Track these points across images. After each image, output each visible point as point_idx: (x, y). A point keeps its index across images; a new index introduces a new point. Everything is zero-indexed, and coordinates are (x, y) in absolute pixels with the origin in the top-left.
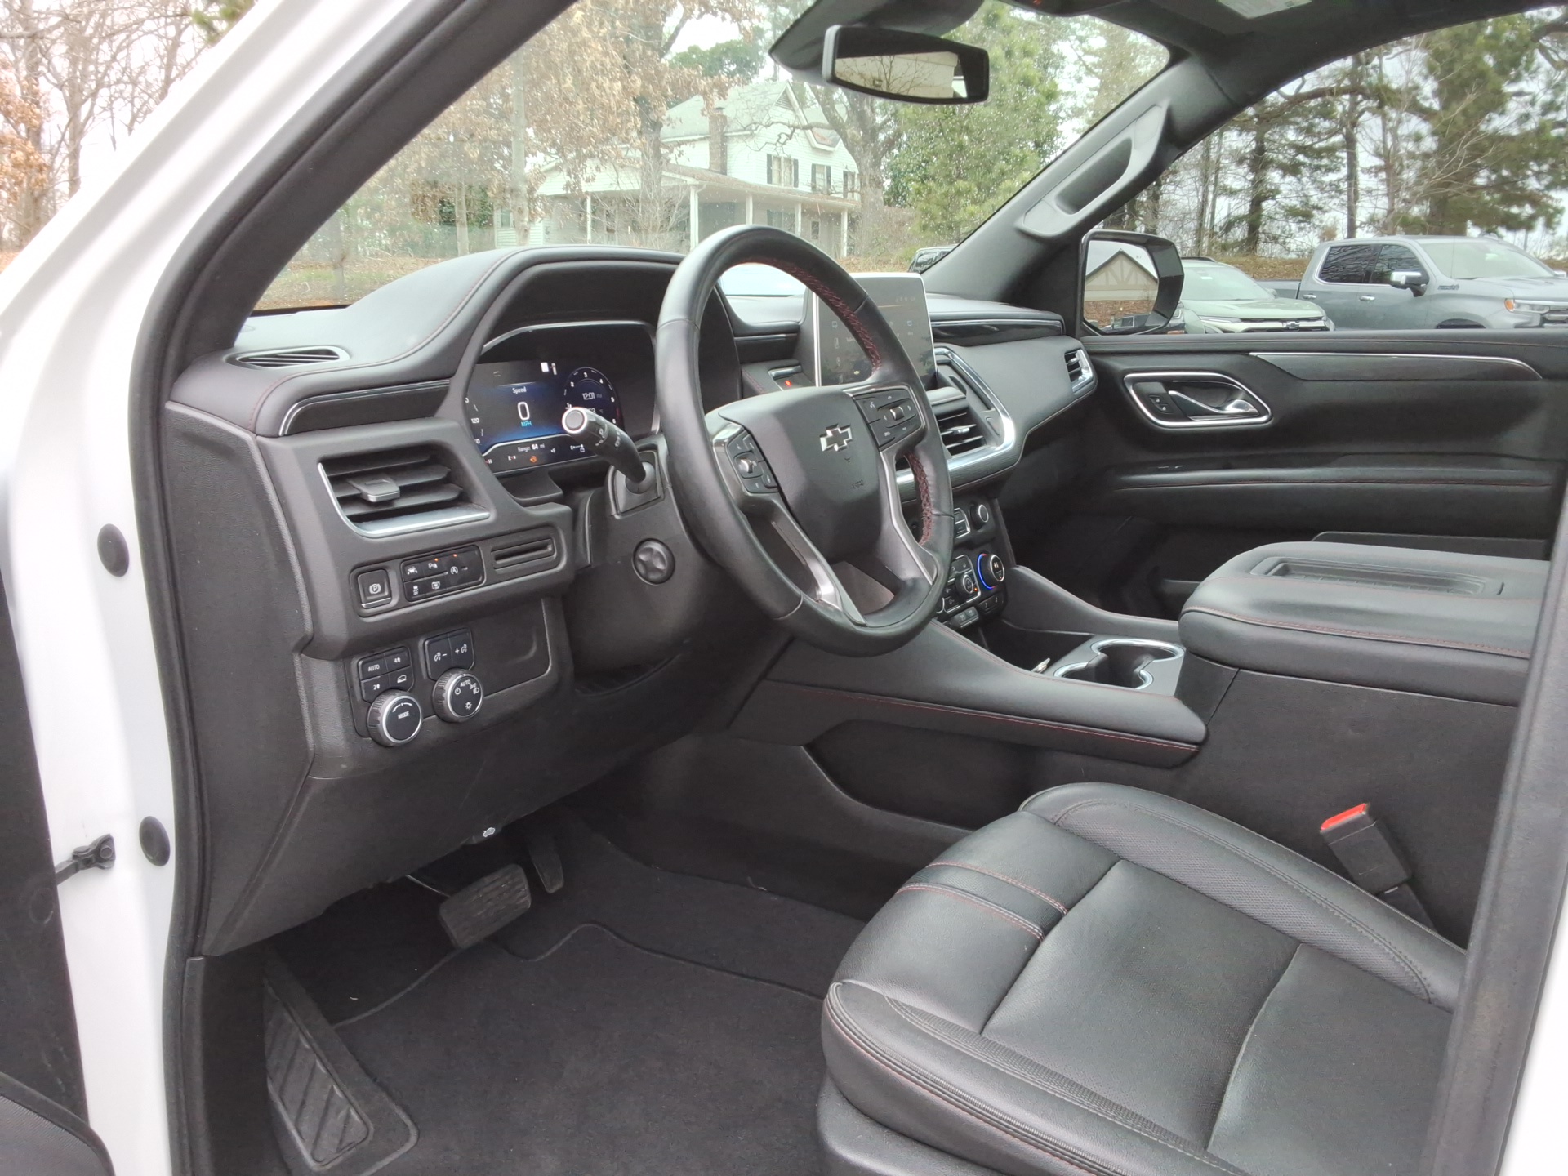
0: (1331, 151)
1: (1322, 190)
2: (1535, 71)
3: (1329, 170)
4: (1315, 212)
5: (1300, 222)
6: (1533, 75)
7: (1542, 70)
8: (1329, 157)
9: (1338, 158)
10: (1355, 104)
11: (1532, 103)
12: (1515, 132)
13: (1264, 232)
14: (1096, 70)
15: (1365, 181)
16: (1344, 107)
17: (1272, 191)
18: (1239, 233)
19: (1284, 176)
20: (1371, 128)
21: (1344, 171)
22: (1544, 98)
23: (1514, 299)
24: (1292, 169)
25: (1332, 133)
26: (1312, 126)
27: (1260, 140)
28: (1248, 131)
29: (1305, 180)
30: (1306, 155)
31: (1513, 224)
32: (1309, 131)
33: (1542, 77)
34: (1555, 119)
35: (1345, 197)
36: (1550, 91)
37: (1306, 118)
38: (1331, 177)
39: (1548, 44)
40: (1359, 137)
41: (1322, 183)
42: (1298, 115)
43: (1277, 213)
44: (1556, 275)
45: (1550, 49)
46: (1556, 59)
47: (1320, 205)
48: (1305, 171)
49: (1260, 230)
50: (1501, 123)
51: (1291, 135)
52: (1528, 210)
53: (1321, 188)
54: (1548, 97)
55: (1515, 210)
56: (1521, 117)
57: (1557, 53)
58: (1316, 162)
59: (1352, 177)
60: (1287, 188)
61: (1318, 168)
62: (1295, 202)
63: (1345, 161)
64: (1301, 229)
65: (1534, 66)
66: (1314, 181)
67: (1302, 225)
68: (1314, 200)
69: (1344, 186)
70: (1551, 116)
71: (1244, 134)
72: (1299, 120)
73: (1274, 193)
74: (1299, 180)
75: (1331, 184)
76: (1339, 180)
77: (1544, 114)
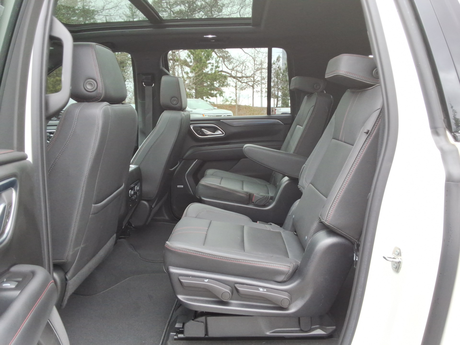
2: (213, 58)
6: (212, 59)
10: (173, 63)
12: (210, 72)
16: (171, 64)
23: (204, 114)
31: (212, 95)
34: (218, 70)
36: (216, 63)
44: (214, 108)
45: (217, 52)
50: (207, 70)
52: (215, 92)
54: (216, 65)
55: (212, 92)
56: (211, 69)
57: (219, 54)
70: (217, 69)
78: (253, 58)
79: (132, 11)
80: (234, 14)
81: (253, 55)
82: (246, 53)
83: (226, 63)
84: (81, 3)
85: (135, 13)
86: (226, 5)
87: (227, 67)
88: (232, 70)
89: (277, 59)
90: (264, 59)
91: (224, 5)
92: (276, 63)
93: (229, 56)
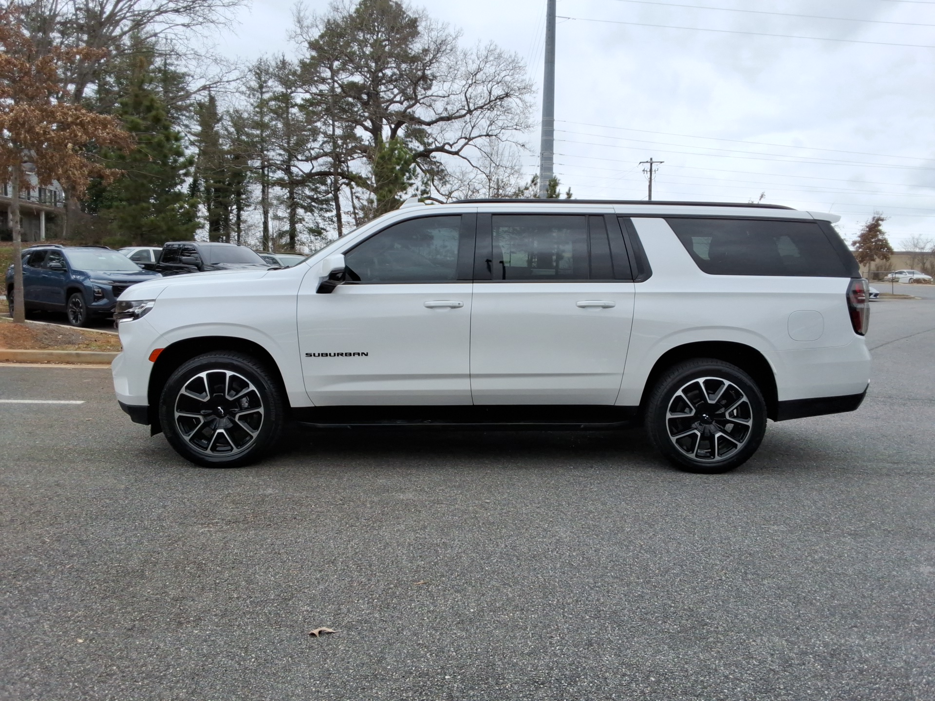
0: (327, 201)
1: (325, 220)
3: (327, 211)
4: (322, 231)
5: (316, 236)
7: (419, 176)
8: (326, 204)
9: (331, 205)
10: (337, 180)
11: (417, 190)
13: (298, 240)
14: (196, 144)
15: (345, 218)
16: (332, 181)
17: (300, 219)
18: (286, 240)
19: (306, 212)
20: (344, 192)
21: (334, 212)
22: (422, 188)
24: (309, 209)
25: (327, 192)
26: (317, 188)
27: (291, 193)
28: (286, 188)
29: (315, 214)
30: (316, 203)
32: (315, 190)
33: (419, 179)
35: (336, 225)
37: (314, 184)
38: (328, 214)
39: (419, 161)
40: (339, 195)
41: (324, 217)
42: (310, 182)
43: (304, 231)
46: (424, 169)
47: (324, 227)
48: (316, 211)
49: (296, 239)
51: (307, 192)
53: (324, 219)
54: (423, 188)
57: (423, 165)
58: (320, 206)
59: (339, 216)
60: (309, 219)
61: (321, 209)
62: (311, 225)
63: (334, 207)
64: (317, 239)
65: (416, 173)
66: (320, 216)
67: (317, 237)
68: (321, 226)
69: (335, 219)
71: (284, 189)
72: (310, 184)
73: (301, 220)
74: (313, 215)
75: (329, 218)
76: (332, 216)
77: (422, 195)
78: (487, 176)
79: (260, 78)
80: (454, 94)
81: (487, 171)
82: (474, 167)
83: (436, 182)
84: (162, 60)
85: (265, 82)
86: (439, 78)
87: (438, 191)
88: (448, 196)
89: (533, 181)
90: (508, 178)
91: (435, 77)
92: (530, 188)
93: (442, 171)
